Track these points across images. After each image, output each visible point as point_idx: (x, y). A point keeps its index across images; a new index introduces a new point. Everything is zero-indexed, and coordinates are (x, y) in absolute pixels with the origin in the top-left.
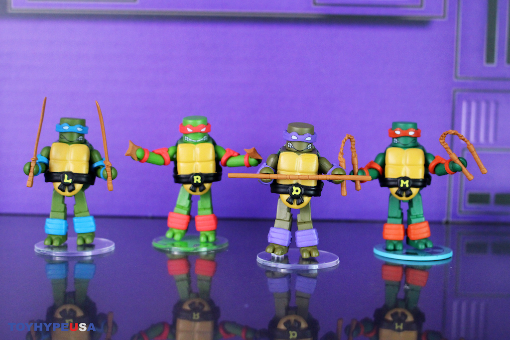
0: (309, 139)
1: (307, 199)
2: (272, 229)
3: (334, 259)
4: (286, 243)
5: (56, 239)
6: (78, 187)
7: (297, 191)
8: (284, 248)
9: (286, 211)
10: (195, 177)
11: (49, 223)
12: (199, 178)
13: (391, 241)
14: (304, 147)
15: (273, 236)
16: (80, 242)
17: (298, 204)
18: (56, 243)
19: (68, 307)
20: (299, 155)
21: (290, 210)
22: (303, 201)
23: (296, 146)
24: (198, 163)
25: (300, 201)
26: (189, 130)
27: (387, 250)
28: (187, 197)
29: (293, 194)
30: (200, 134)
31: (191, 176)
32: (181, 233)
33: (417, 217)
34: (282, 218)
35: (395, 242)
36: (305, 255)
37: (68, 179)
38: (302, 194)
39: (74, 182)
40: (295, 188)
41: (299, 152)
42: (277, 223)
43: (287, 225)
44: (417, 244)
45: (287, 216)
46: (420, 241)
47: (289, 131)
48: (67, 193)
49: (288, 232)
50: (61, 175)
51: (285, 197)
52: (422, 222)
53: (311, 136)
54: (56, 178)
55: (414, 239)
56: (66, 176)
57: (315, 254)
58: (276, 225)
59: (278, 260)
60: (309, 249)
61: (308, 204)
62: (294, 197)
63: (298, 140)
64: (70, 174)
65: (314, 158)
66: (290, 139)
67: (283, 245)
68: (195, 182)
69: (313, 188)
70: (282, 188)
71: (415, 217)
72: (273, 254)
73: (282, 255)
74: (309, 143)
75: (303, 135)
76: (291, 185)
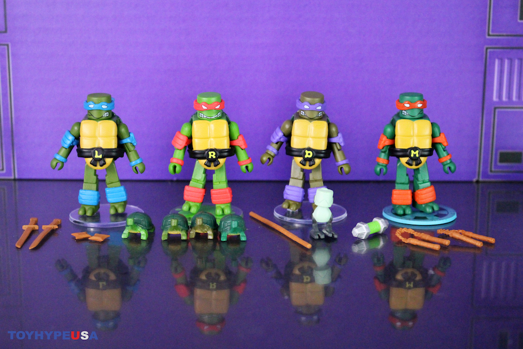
0: (319, 108)
1: (318, 161)
2: (287, 187)
3: (343, 213)
4: (300, 200)
5: (89, 209)
6: (109, 161)
8: (298, 203)
9: (300, 170)
10: (210, 153)
11: (82, 194)
12: (214, 153)
13: (400, 206)
14: (315, 115)
15: (288, 193)
16: (112, 212)
17: (310, 166)
18: (89, 213)
19: (102, 271)
20: (311, 122)
21: (303, 170)
22: (315, 162)
23: (308, 114)
24: (212, 139)
25: (312, 163)
26: (204, 107)
27: (397, 215)
28: (202, 171)
29: (306, 156)
30: (214, 111)
31: (206, 152)
32: (197, 206)
33: (424, 182)
34: (295, 177)
35: (404, 207)
37: (99, 155)
38: (314, 157)
39: (104, 157)
40: (307, 152)
41: (311, 119)
42: (292, 182)
43: (300, 183)
44: (425, 208)
45: (300, 174)
46: (427, 204)
47: (302, 102)
48: (98, 168)
49: (302, 190)
50: (92, 151)
51: (298, 160)
52: (428, 188)
54: (87, 154)
55: (421, 203)
56: (96, 152)
58: (290, 183)
59: (293, 215)
61: (319, 165)
62: (306, 160)
63: (310, 109)
64: (100, 150)
65: (324, 124)
66: (302, 109)
67: (297, 201)
68: (210, 157)
69: (323, 152)
70: (296, 151)
71: (422, 182)
72: (288, 210)
73: (296, 209)
74: (319, 111)
75: (314, 104)
76: (304, 149)
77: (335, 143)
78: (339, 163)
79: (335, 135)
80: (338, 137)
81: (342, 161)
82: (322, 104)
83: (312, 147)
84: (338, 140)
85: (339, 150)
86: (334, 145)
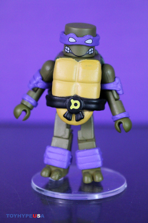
0: (89, 41)
1: (87, 114)
2: (49, 149)
3: (121, 184)
4: (65, 165)
7: (76, 105)
8: (62, 170)
9: (65, 127)
14: (84, 51)
17: (77, 120)
20: (78, 61)
21: (69, 126)
22: (83, 116)
23: (75, 50)
25: (79, 117)
29: (71, 108)
34: (59, 135)
36: (87, 180)
38: (82, 109)
40: (73, 102)
41: (79, 58)
42: (55, 142)
43: (65, 144)
47: (66, 33)
49: (67, 152)
51: (61, 112)
53: (92, 38)
57: (98, 178)
58: (53, 144)
60: (92, 172)
61: (90, 119)
62: (71, 112)
63: (77, 43)
65: (96, 65)
66: (67, 43)
67: (61, 167)
69: (95, 101)
70: (59, 101)
72: (50, 178)
73: (60, 177)
74: (90, 46)
75: (83, 37)
76: (69, 98)
77: (111, 91)
78: (117, 116)
79: (110, 79)
80: (115, 83)
81: (120, 113)
82: (93, 36)
83: (80, 95)
84: (115, 86)
85: (116, 100)
86: (110, 93)
